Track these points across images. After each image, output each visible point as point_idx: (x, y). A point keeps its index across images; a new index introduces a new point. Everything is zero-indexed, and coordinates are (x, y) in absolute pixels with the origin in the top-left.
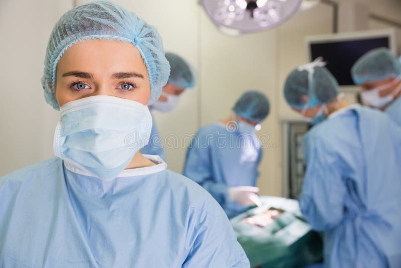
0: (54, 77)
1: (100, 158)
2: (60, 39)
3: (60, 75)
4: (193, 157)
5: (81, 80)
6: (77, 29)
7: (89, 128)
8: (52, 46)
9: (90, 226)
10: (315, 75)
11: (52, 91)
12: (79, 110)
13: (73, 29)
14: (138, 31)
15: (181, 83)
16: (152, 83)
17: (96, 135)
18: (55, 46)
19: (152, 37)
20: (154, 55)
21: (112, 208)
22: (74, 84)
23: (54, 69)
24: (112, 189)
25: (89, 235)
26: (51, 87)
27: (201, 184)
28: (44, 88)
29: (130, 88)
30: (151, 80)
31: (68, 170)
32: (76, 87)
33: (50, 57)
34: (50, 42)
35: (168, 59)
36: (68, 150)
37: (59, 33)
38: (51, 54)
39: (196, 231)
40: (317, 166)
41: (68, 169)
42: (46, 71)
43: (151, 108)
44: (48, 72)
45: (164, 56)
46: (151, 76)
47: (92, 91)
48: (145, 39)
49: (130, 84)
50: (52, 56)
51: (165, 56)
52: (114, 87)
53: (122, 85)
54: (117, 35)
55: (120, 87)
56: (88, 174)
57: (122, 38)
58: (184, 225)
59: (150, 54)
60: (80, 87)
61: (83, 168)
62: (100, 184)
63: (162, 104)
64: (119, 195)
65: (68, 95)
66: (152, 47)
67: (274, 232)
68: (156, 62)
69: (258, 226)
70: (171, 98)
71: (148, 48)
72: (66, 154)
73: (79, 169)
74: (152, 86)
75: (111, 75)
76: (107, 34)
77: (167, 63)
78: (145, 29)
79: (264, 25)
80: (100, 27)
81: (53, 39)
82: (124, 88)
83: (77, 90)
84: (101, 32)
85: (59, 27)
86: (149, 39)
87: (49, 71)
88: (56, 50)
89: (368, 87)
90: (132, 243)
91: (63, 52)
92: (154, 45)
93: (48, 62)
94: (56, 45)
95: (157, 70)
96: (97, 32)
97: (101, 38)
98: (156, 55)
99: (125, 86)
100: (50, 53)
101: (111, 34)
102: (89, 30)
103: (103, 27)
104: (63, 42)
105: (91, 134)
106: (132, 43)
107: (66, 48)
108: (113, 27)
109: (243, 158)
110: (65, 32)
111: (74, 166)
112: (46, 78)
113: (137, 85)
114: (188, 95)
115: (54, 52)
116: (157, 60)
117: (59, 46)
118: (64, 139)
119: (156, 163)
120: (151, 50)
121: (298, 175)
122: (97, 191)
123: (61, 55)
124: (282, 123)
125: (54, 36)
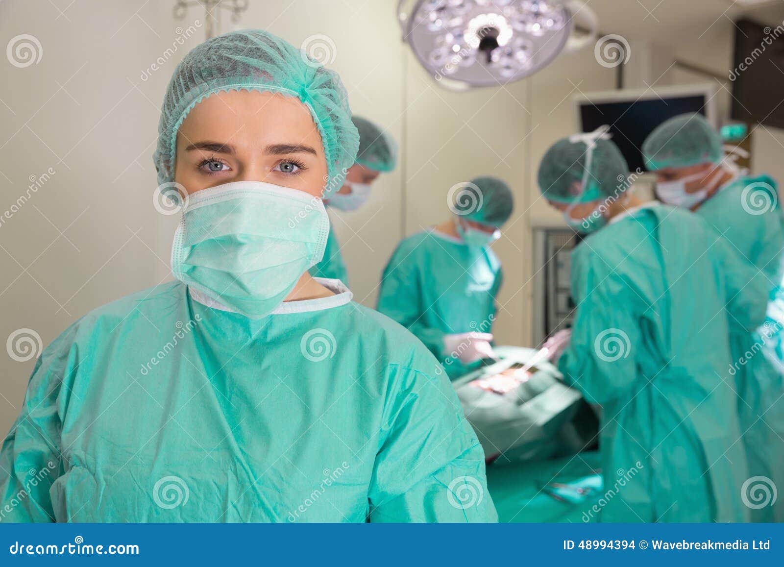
0: (173, 151)
1: (245, 283)
2: (184, 90)
3: (182, 148)
4: (392, 283)
5: (216, 155)
6: (211, 75)
7: (226, 234)
8: (171, 103)
9: (231, 392)
10: (596, 151)
11: (170, 174)
12: (212, 205)
13: (204, 74)
14: (309, 79)
15: (373, 163)
16: (330, 163)
17: (239, 245)
18: (175, 101)
19: (330, 88)
20: (334, 117)
21: (266, 363)
22: (204, 162)
23: (174, 139)
24: (265, 333)
25: (227, 407)
26: (168, 168)
27: (406, 325)
28: (158, 170)
29: (294, 171)
30: (328, 158)
31: (194, 301)
32: (208, 168)
33: (168, 119)
34: (169, 96)
35: (356, 125)
36: (194, 268)
37: (181, 80)
38: (168, 115)
39: (398, 401)
40: (595, 298)
41: (195, 299)
42: (160, 142)
43: (326, 203)
44: (163, 143)
45: (350, 120)
46: (327, 152)
47: (233, 174)
48: (318, 91)
49: (294, 163)
50: (171, 118)
51: (352, 120)
52: (268, 168)
53: (281, 165)
54: (274, 83)
55: (278, 169)
56: (228, 309)
57: (283, 90)
58: (380, 392)
59: (327, 116)
60: (213, 168)
61: (218, 298)
62: (245, 324)
63: (343, 198)
64: (277, 342)
65: (195, 180)
66: (331, 105)
67: (520, 403)
68: (338, 128)
69: (495, 392)
70: (357, 188)
71: (325, 106)
72: (190, 275)
73: (213, 300)
74: (330, 168)
75: (264, 147)
76: (258, 83)
77: (355, 131)
78: (319, 76)
79: (506, 73)
80: (247, 71)
81: (173, 91)
82: (285, 170)
83: (208, 173)
84: (249, 78)
85: (182, 72)
86: (327, 91)
87: (165, 142)
88: (177, 109)
89: (668, 176)
90: (297, 420)
91: (188, 110)
92: (333, 100)
93: (165, 126)
94: (178, 100)
95: (338, 141)
96: (243, 79)
97: (248, 89)
98: (337, 117)
99: (286, 167)
100: (167, 112)
101: (264, 82)
102: (229, 76)
103: (252, 70)
104: (188, 95)
105: (231, 243)
106: (298, 97)
107: (193, 105)
108: (268, 71)
109: (472, 288)
110: (191, 79)
111: (205, 295)
112: (161, 154)
113: (306, 166)
114: (383, 183)
115: (174, 111)
116: (337, 125)
117: (182, 102)
118: (187, 251)
119: (336, 291)
120: (329, 110)
121: (558, 314)
122: (241, 336)
123: (184, 115)
124: (534, 230)
125: (174, 86)
